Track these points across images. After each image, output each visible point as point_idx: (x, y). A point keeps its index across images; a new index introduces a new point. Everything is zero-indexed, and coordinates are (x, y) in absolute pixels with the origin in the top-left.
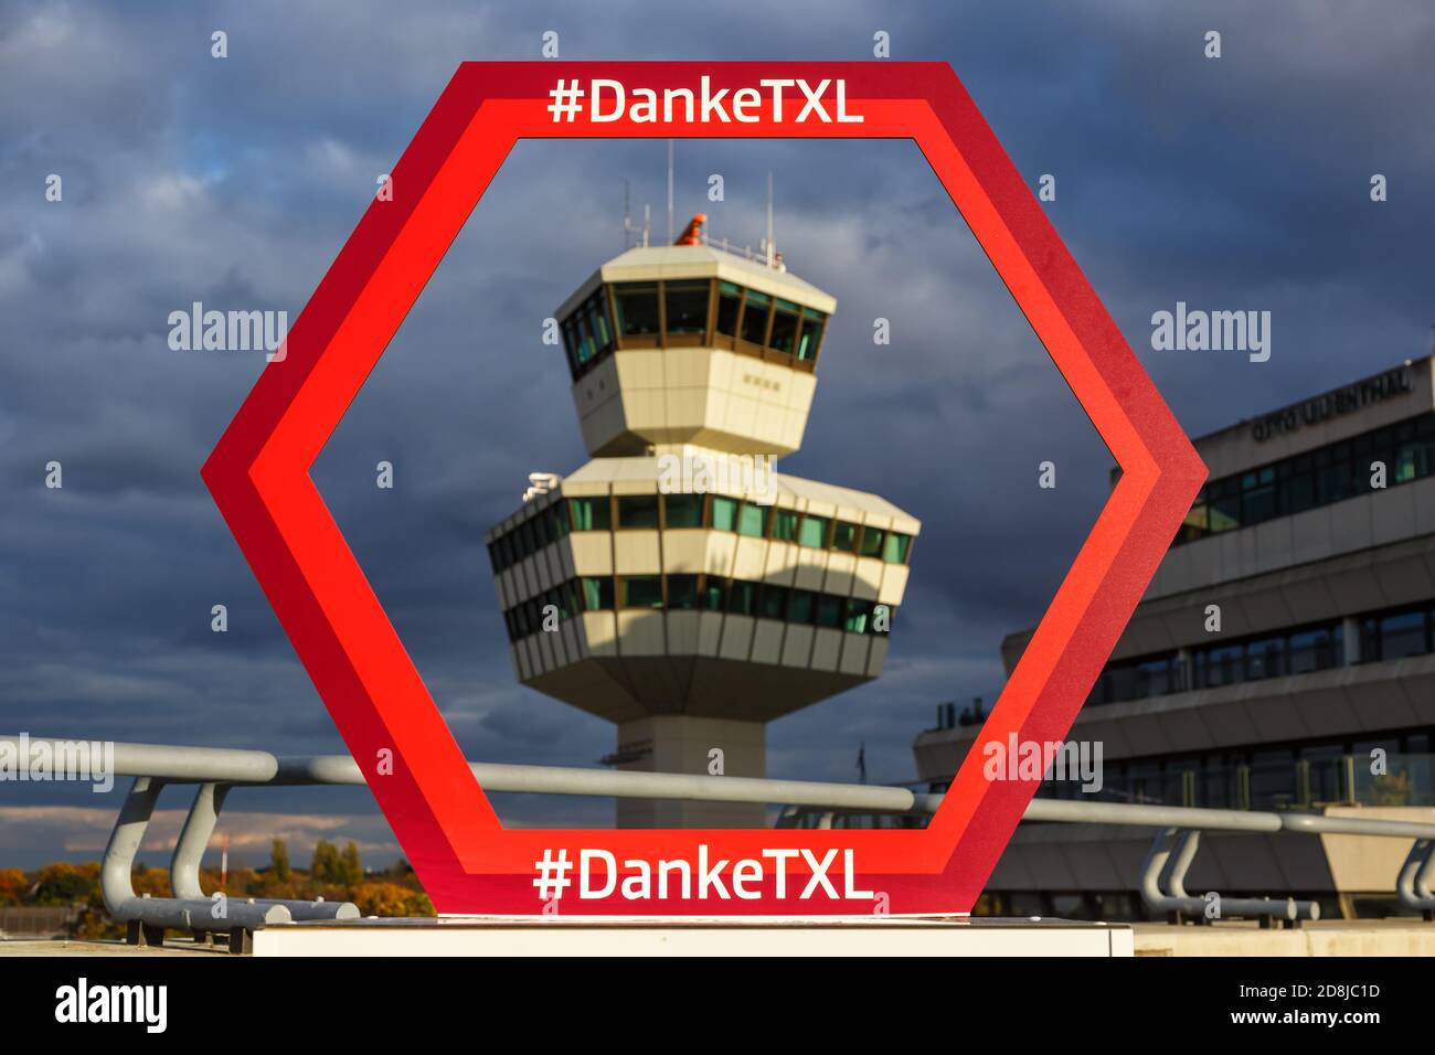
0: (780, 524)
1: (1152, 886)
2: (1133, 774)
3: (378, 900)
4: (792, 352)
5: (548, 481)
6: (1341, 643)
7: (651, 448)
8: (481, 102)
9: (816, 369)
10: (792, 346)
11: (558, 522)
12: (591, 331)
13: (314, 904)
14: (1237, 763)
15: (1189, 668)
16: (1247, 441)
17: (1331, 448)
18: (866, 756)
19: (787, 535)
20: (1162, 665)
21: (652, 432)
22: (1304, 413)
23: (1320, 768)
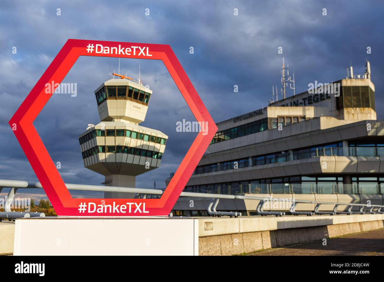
0: (140, 136)
1: (209, 210)
2: (208, 187)
3: (53, 212)
4: (143, 101)
5: (92, 126)
6: (249, 162)
7: (114, 120)
8: (72, 48)
9: (148, 105)
10: (143, 100)
11: (94, 134)
12: (102, 95)
13: (35, 213)
14: (229, 185)
15: (220, 166)
16: (232, 122)
17: (248, 124)
18: (156, 183)
19: (141, 138)
20: (215, 166)
21: (114, 116)
22: (243, 117)
23: (244, 186)
